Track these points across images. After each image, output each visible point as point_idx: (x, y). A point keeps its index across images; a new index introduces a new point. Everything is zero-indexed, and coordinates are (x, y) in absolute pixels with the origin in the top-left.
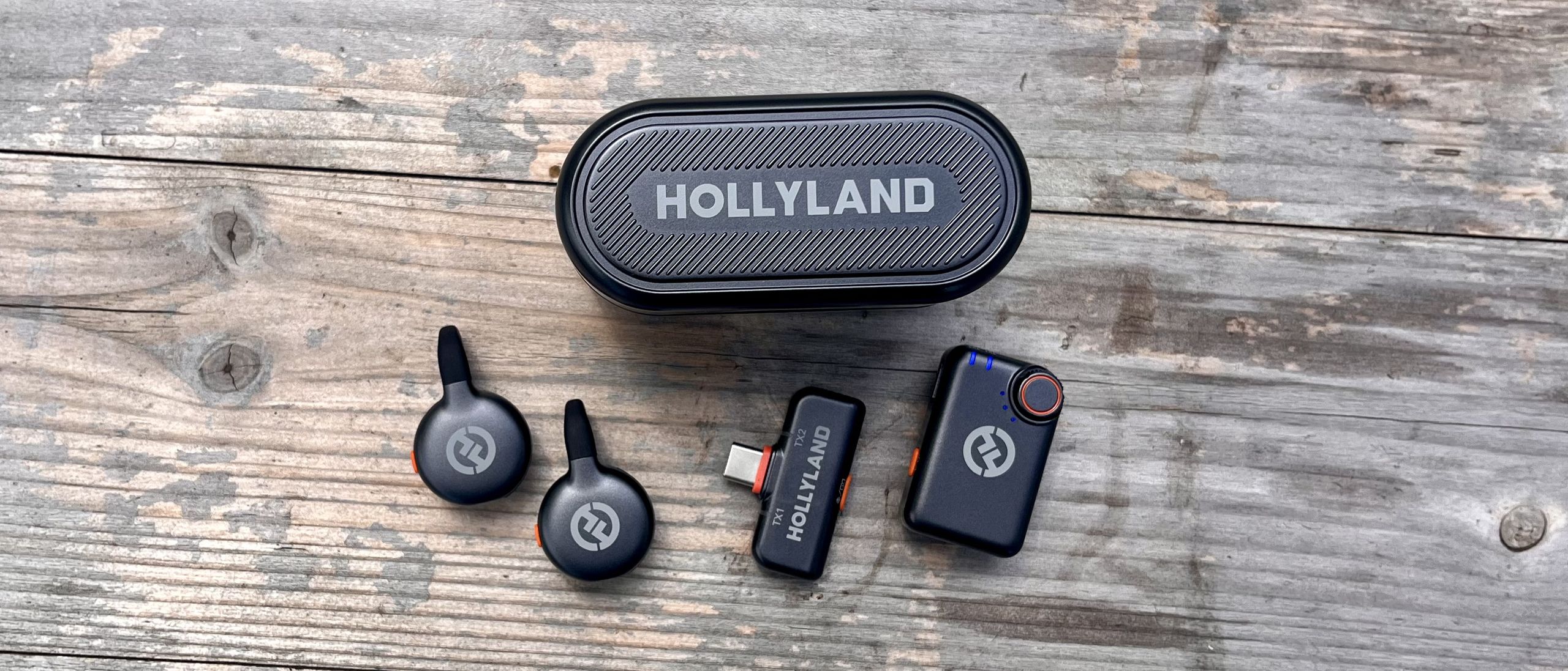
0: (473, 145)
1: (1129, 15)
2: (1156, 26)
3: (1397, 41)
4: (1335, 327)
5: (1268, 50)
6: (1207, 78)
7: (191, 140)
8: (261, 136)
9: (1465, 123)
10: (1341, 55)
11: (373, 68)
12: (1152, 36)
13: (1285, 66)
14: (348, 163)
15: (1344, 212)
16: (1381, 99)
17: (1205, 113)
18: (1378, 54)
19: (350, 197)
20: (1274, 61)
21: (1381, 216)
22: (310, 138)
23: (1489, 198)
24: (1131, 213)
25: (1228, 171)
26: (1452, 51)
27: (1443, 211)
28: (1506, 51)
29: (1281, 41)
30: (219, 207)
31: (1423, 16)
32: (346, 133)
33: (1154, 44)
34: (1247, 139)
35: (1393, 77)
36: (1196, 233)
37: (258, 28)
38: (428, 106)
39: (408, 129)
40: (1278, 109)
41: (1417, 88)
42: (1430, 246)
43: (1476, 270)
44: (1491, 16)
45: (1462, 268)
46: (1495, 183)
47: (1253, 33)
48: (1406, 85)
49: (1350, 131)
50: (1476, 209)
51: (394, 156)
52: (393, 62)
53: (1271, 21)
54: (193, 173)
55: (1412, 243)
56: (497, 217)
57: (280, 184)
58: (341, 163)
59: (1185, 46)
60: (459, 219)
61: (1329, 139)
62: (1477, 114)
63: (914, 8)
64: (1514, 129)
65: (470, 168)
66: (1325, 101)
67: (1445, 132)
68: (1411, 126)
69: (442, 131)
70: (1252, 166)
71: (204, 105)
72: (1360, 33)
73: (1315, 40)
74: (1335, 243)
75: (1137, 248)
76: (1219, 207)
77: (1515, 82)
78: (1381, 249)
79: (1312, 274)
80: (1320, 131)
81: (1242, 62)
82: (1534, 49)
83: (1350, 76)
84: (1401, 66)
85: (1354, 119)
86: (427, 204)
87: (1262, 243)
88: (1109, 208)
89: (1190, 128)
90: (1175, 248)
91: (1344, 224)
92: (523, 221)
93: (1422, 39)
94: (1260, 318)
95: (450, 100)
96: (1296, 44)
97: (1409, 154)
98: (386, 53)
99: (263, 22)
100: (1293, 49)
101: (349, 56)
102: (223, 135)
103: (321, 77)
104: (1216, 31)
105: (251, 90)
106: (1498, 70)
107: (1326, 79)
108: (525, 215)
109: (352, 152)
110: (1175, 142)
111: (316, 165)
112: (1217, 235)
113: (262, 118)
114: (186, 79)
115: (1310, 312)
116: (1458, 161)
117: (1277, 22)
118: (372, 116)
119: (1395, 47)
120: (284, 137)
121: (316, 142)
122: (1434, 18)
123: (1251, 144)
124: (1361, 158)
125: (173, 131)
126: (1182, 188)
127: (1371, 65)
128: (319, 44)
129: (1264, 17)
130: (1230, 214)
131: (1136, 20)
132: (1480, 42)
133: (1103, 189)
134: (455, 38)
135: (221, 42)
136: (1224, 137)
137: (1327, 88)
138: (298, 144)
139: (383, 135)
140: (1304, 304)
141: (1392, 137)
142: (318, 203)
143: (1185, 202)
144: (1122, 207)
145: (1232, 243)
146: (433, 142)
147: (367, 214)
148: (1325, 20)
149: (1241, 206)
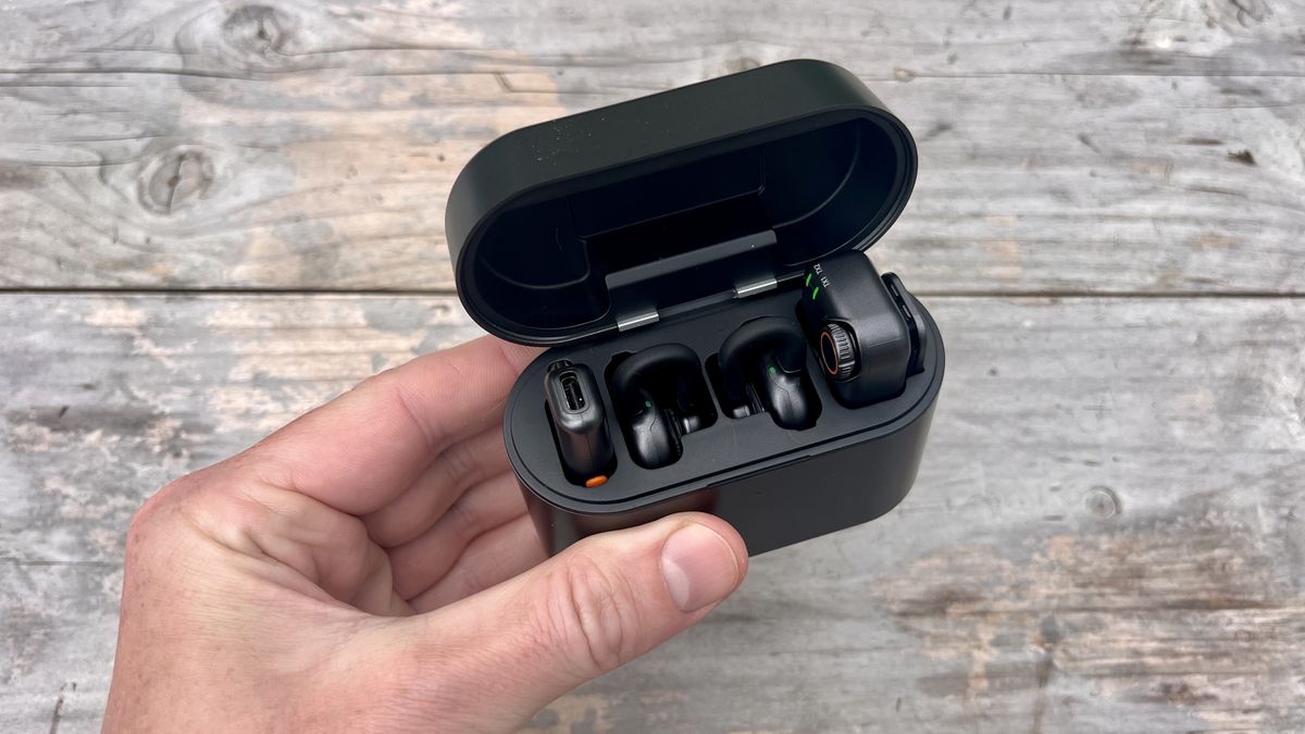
1: (973, 644)
2: (995, 652)
3: (1183, 649)
5: (1085, 664)
6: (1042, 691)
9: (1247, 711)
10: (1142, 664)
12: (993, 660)
13: (1101, 677)
16: (1179, 697)
17: (1045, 720)
18: (1171, 661)
20: (1091, 672)
26: (1226, 654)
28: (1266, 651)
29: (1093, 656)
31: (1200, 628)
33: (996, 666)
40: (1101, 712)
41: (1205, 686)
44: (1250, 623)
47: (1072, 652)
48: (1196, 684)
49: (1159, 726)
53: (1083, 640)
59: (1020, 666)
62: (1254, 704)
64: (1283, 712)
66: (1137, 703)
67: (1232, 720)
68: (1206, 718)
72: (1154, 644)
73: (1120, 653)
77: (1278, 675)
81: (1066, 675)
82: (1287, 647)
83: (1152, 680)
84: (1190, 669)
85: (1164, 715)
96: (1106, 658)
100: (1105, 662)
104: (1042, 651)
106: (1264, 667)
107: (1134, 685)
117: (1088, 642)
119: (1183, 655)
122: (1208, 629)
127: (1167, 670)
129: (1078, 638)
131: (979, 648)
132: (1246, 645)
137: (1136, 692)
141: (1193, 728)
148: (1126, 636)
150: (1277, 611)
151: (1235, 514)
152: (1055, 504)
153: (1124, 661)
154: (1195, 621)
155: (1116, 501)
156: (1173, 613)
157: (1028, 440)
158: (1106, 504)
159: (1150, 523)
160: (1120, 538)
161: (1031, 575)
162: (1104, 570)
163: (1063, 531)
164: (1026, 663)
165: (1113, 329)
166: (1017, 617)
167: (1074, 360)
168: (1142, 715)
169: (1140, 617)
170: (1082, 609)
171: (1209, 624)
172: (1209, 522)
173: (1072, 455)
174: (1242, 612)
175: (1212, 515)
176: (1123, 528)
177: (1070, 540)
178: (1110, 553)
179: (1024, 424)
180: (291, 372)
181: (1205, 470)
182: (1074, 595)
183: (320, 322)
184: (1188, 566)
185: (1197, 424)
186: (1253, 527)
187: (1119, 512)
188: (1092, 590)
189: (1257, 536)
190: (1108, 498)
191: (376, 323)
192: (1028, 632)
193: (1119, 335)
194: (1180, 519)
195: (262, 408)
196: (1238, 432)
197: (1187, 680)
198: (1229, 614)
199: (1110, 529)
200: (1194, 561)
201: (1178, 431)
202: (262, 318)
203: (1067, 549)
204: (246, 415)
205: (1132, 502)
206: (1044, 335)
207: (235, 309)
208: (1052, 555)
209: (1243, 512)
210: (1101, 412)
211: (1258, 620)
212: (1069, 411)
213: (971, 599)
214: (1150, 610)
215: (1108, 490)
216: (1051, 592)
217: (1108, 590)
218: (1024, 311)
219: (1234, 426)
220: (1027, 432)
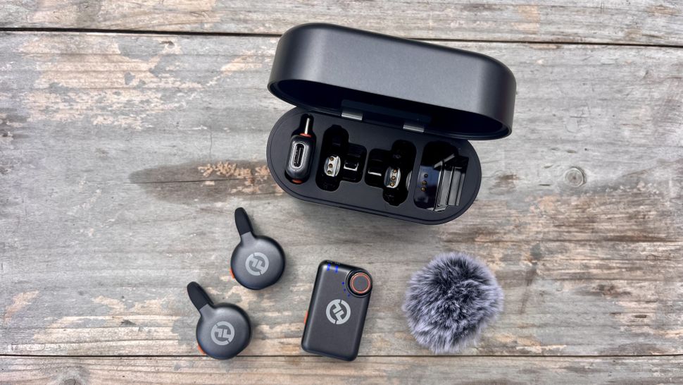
0: (185, 339)
1: (490, 259)
2: (503, 264)
3: (614, 265)
5: (555, 272)
6: (528, 287)
7: (52, 346)
8: (85, 342)
9: (648, 302)
10: (589, 273)
11: (138, 305)
12: (501, 269)
13: (564, 280)
14: (127, 352)
15: (595, 348)
16: (609, 293)
17: (528, 304)
18: (606, 272)
19: (128, 368)
20: (558, 278)
21: (613, 349)
22: (108, 341)
23: (661, 337)
24: (496, 354)
25: (541, 331)
26: (639, 268)
27: (641, 345)
28: (664, 267)
29: (560, 268)
30: (66, 377)
31: (626, 253)
32: (126, 337)
33: (503, 273)
34: (549, 315)
35: (613, 282)
36: (527, 362)
37: (82, 289)
38: (164, 322)
39: (155, 334)
40: (561, 300)
41: (625, 287)
42: (636, 361)
43: (656, 371)
44: (656, 250)
45: (650, 371)
46: (663, 329)
47: (548, 265)
48: (620, 285)
49: (596, 309)
50: (655, 342)
51: (148, 347)
52: (147, 302)
53: (555, 259)
54: (54, 361)
55: (627, 361)
56: (198, 374)
57: (95, 364)
58: (123, 352)
59: (517, 273)
60: (180, 375)
61: (586, 313)
62: (653, 298)
63: (390, 262)
64: (670, 303)
65: (184, 351)
66: (583, 295)
67: (639, 307)
68: (623, 305)
69: (171, 334)
70: (551, 328)
71: (58, 328)
72: (597, 262)
73: (577, 266)
74: (592, 363)
75: (500, 371)
76: (537, 349)
77: (669, 281)
78: (613, 365)
79: (583, 378)
80: (582, 310)
81: (543, 279)
82: (676, 265)
83: (594, 283)
84: (618, 277)
85: (598, 303)
86: (165, 370)
87: (558, 365)
88: (486, 353)
89: (521, 312)
90: (518, 370)
91: (596, 354)
92: (211, 375)
93: (626, 263)
95: (174, 318)
96: (568, 269)
97: (623, 319)
98: (143, 299)
99: (86, 286)
100: (567, 271)
101: (126, 300)
102: (67, 342)
103: (113, 311)
104: (531, 265)
105: (80, 320)
106: (661, 276)
107: (582, 285)
108: (212, 371)
109: (128, 346)
110: (515, 319)
111: (111, 354)
112: (537, 362)
113: (86, 333)
114: (49, 316)
116: (646, 320)
117: (558, 259)
118: (137, 328)
119: (614, 268)
120: (97, 341)
121: (111, 343)
122: (631, 253)
123: (550, 318)
124: (602, 322)
125: (44, 341)
126: (519, 341)
127: (603, 277)
128: (112, 296)
129: (553, 257)
130: (543, 352)
131: (493, 262)
132: (652, 263)
133: (483, 343)
134: (176, 289)
135: (66, 297)
136: (538, 316)
137: (584, 289)
138: (104, 344)
139: (143, 337)
141: (616, 311)
142: (113, 373)
143: (521, 348)
144: (492, 352)
145: (544, 366)
146: (167, 339)
147: (136, 376)
148: (580, 257)
149: (547, 348)
150: (673, 244)
151: (655, 185)
152: (546, 176)
153: (578, 271)
154: (623, 247)
155: (584, 175)
156: (610, 243)
157: (533, 136)
158: (577, 176)
159: (603, 190)
160: (584, 198)
161: (528, 219)
162: (573, 218)
163: (549, 193)
164: (519, 271)
165: (594, 66)
166: (517, 244)
167: (567, 86)
168: (586, 303)
169: (590, 245)
170: (558, 241)
171: (631, 250)
172: (639, 190)
173: (559, 146)
174: (652, 244)
175: (641, 185)
176: (586, 192)
177: (553, 198)
178: (577, 207)
179: (532, 126)
180: (73, 83)
181: (640, 158)
182: (552, 231)
183: (90, 51)
184: (624, 215)
185: (639, 129)
186: (665, 193)
187: (584, 182)
188: (564, 228)
189: (667, 199)
190: (579, 173)
191: (126, 53)
192: (523, 253)
193: (597, 69)
194: (622, 187)
195: (56, 107)
196: (663, 134)
197: (614, 282)
198: (644, 244)
199: (577, 192)
200: (628, 213)
201: (626, 133)
202: (53, 47)
203: (551, 204)
204: (46, 110)
205: (593, 177)
206: (550, 69)
207: (37, 41)
208: (542, 208)
209: (660, 183)
210: (580, 120)
211: (661, 249)
212: (561, 118)
213: (490, 233)
214: (597, 241)
215: (579, 168)
216: (539, 230)
217: (573, 229)
218: (539, 53)
219: (661, 130)
220: (533, 131)
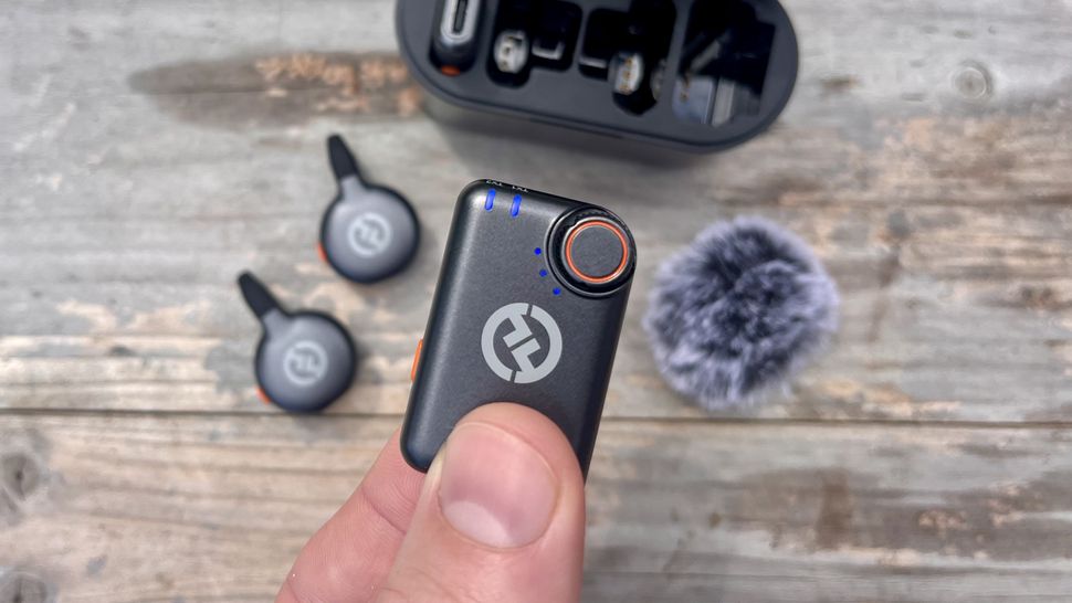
0: (228, 382)
2: (834, 247)
3: (1050, 249)
4: (1017, 516)
5: (936, 263)
6: (884, 292)
8: (45, 384)
10: (1002, 265)
11: (140, 319)
12: (833, 256)
13: (953, 278)
14: (121, 404)
15: (1018, 407)
16: (1041, 303)
17: (884, 323)
18: (1035, 263)
19: (123, 436)
20: (943, 272)
21: (1051, 410)
22: (87, 383)
24: (823, 418)
25: (910, 376)
29: (947, 255)
30: (9, 450)
32: (118, 377)
34: (924, 346)
36: (885, 434)
37: (41, 287)
38: (189, 349)
39: (173, 371)
40: (949, 317)
47: (921, 248)
48: (1062, 288)
49: (1016, 334)
51: (160, 397)
52: (159, 311)
53: (936, 237)
56: (252, 448)
57: (63, 426)
58: (113, 405)
59: (861, 264)
60: (219, 451)
61: (998, 342)
65: (227, 404)
66: (993, 308)
69: (202, 372)
70: (931, 370)
72: (1018, 243)
73: (977, 252)
74: (1012, 439)
75: (831, 451)
76: (903, 410)
78: (1052, 442)
79: (994, 468)
80: (989, 336)
81: (913, 275)
83: (1012, 283)
84: (1058, 272)
85: (1019, 323)
86: (190, 440)
87: (944, 442)
88: (804, 414)
89: (871, 338)
90: (867, 450)
91: (1019, 419)
92: (276, 450)
94: (950, 512)
95: (210, 342)
96: (960, 258)
97: (1069, 352)
98: (150, 305)
99: (45, 281)
100: (959, 261)
101: (120, 308)
102: (11, 385)
103: (95, 328)
104: (887, 247)
105: (36, 343)
107: (990, 288)
108: (278, 444)
109: (126, 394)
110: (860, 352)
111: (90, 409)
112: (905, 436)
113: (44, 368)
115: (994, 504)
117: (942, 238)
118: (141, 361)
119: (1050, 256)
120: (65, 383)
121: (91, 388)
123: (927, 350)
124: (1029, 358)
126: (871, 395)
127: (1029, 272)
128: (94, 300)
129: (930, 234)
130: (914, 416)
131: (814, 241)
133: (798, 397)
134: (211, 286)
135: (10, 301)
136: (903, 346)
137: (992, 296)
138: (77, 389)
139: (151, 378)
140: (988, 495)
141: (1054, 337)
143: (873, 406)
144: (815, 413)
145: (918, 444)
146: (194, 382)
147: (138, 451)
148: (986, 233)
149: (925, 407)
152: (916, 81)
153: (980, 262)
154: (1067, 216)
155: (988, 79)
156: (1042, 210)
157: (890, 6)
158: (976, 81)
159: (1024, 107)
160: (989, 123)
161: (881, 162)
162: (967, 160)
163: (925, 112)
164: (868, 260)
166: (863, 209)
168: (997, 324)
169: (1004, 212)
170: (938, 202)
173: (940, 24)
176: (993, 111)
177: (928, 122)
178: (976, 139)
182: (929, 184)
184: (1066, 155)
187: (990, 91)
188: (952, 180)
190: (978, 75)
192: (874, 226)
194: (1062, 101)
197: (1052, 283)
199: (977, 111)
203: (926, 133)
205: (1006, 81)
208: (907, 140)
213: (809, 187)
214: (1016, 204)
215: (981, 67)
216: (902, 182)
217: (969, 181)
